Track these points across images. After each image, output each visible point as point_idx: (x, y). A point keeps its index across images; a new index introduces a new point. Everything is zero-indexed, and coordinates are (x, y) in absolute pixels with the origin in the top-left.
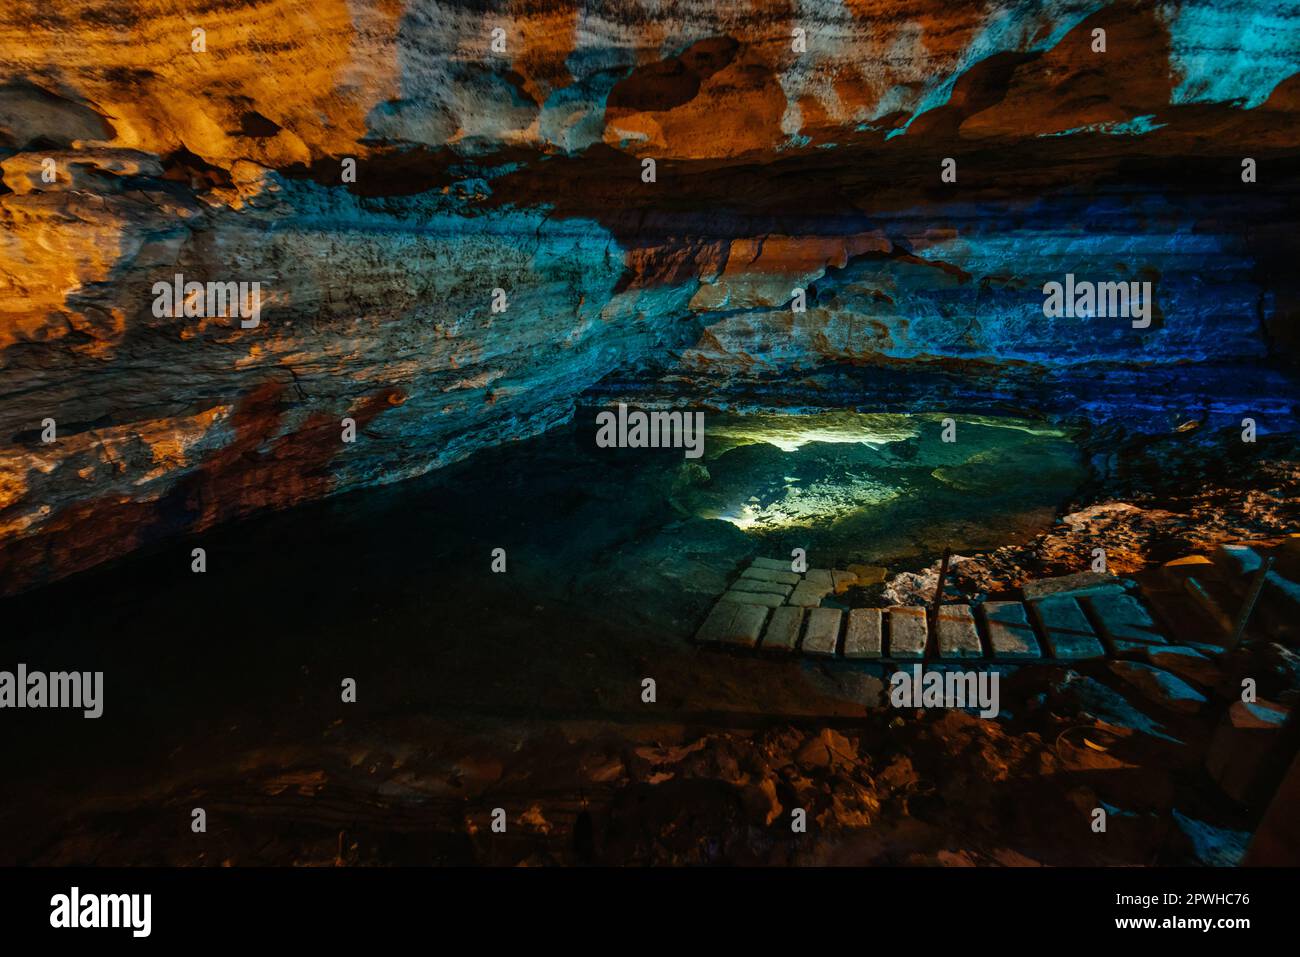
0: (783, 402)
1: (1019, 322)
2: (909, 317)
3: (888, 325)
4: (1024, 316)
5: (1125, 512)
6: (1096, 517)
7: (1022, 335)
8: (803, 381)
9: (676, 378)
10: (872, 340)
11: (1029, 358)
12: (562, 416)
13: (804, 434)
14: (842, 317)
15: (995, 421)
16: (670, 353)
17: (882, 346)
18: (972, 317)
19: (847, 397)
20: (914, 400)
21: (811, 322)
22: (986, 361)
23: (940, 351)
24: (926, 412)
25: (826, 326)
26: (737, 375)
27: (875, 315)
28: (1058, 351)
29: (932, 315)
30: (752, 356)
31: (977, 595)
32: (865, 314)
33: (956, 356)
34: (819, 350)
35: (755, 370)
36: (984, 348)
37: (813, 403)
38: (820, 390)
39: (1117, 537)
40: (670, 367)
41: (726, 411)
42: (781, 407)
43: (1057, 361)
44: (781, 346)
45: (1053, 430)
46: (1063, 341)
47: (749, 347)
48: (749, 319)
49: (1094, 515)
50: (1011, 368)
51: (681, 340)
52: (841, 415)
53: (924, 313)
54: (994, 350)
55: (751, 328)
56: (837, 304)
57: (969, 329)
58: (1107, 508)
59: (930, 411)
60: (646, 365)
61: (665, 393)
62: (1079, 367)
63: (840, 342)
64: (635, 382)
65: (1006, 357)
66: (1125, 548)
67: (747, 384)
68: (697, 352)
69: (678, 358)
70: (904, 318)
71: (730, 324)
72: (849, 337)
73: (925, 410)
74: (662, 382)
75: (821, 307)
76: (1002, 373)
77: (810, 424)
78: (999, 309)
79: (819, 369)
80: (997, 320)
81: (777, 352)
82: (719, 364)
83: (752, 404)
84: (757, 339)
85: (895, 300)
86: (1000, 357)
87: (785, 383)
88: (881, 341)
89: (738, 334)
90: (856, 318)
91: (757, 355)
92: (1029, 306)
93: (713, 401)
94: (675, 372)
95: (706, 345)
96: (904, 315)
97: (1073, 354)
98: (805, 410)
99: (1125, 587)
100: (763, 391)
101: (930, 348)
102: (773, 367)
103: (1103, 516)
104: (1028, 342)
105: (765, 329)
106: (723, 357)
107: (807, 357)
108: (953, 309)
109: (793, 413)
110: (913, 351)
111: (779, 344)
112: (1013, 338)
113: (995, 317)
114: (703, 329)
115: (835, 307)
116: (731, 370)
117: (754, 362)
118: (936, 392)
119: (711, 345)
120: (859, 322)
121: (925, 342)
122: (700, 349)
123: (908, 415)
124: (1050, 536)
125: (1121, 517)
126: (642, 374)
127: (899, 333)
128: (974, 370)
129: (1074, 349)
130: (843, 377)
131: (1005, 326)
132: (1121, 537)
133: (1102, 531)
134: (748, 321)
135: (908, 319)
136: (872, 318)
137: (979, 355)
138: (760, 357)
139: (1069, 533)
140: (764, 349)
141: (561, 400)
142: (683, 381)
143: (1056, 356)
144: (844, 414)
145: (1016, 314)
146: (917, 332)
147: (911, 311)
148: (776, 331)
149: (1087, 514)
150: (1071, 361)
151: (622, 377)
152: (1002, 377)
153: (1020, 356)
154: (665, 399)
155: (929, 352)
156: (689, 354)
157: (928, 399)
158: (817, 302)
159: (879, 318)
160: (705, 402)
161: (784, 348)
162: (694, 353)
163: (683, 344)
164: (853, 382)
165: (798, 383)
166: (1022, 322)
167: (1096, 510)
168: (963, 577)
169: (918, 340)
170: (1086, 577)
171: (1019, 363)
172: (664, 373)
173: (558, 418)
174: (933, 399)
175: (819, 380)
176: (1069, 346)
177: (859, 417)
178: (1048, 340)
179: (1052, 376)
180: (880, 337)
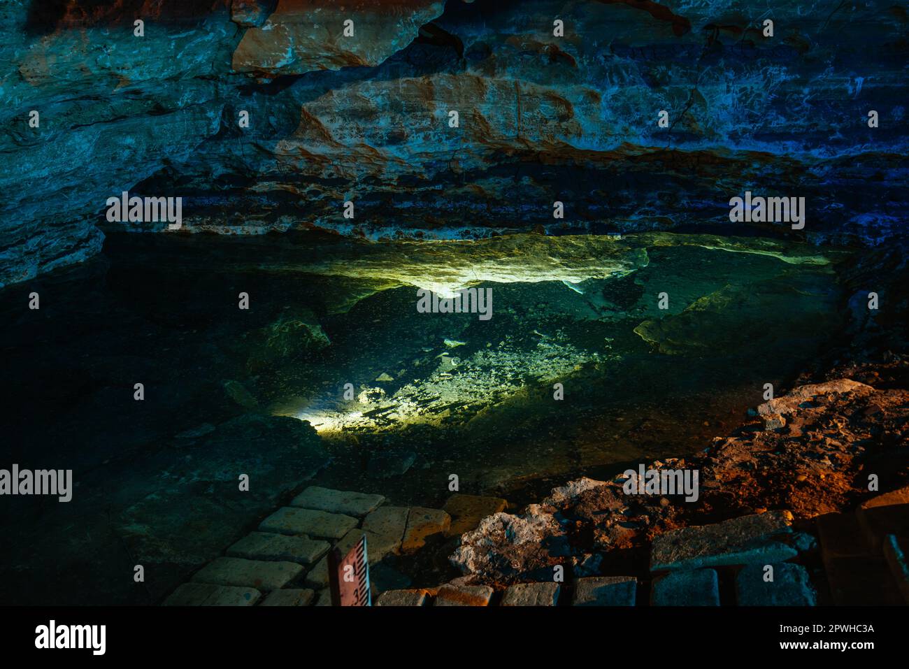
0: (435, 222)
1: (759, 95)
2: (598, 86)
3: (571, 99)
4: (766, 86)
5: (848, 394)
6: (806, 405)
7: (764, 115)
8: (466, 189)
9: (275, 186)
10: (552, 123)
11: (774, 149)
12: (69, 251)
13: (464, 271)
14: (502, 86)
15: (738, 244)
16: (256, 145)
17: (567, 132)
18: (693, 87)
19: (530, 211)
20: (627, 214)
21: (460, 95)
22: (716, 153)
23: (649, 139)
24: (645, 231)
25: (483, 101)
26: (366, 181)
27: (548, 83)
28: (818, 139)
29: (633, 83)
30: (377, 149)
31: (588, 556)
32: (537, 82)
33: (672, 147)
34: (482, 141)
35: (390, 172)
36: (711, 134)
37: (479, 221)
38: (493, 201)
39: (823, 442)
40: (262, 169)
41: (350, 237)
42: (431, 229)
43: (815, 153)
44: (422, 135)
45: (814, 255)
46: (822, 124)
47: (373, 136)
48: (367, 90)
49: (803, 400)
50: (756, 166)
51: (270, 125)
52: (521, 238)
53: (622, 79)
54: (725, 138)
55: (372, 104)
56: (493, 67)
57: (689, 105)
58: (823, 389)
59: (651, 230)
60: (226, 166)
61: (259, 210)
62: (848, 162)
63: (507, 126)
64: (210, 193)
65: (742, 148)
66: (828, 462)
67: (384, 194)
68: (295, 144)
69: (271, 155)
70: (592, 88)
71: (339, 98)
72: (519, 120)
73: (642, 229)
74: (254, 193)
75: (470, 71)
76: (744, 172)
77: (472, 254)
78: (731, 75)
79: (490, 169)
80: (728, 91)
81: (416, 144)
82: (336, 163)
83: (388, 224)
84: (384, 123)
85: (577, 59)
86: (733, 147)
87: (440, 192)
88: (564, 124)
89: (354, 114)
90: (525, 89)
91: (385, 148)
92: (772, 70)
93: (330, 221)
94: (272, 177)
95: (308, 134)
96: (590, 83)
97: (837, 143)
98: (467, 232)
99: (797, 548)
100: (407, 204)
101: (635, 135)
102: (417, 166)
103: (814, 403)
104: (773, 125)
105: (395, 107)
106: (336, 152)
107: (467, 150)
108: (664, 74)
109: (449, 237)
110: (611, 140)
111: (418, 131)
112: (752, 118)
113: (724, 87)
114: (299, 108)
115: (490, 71)
116: (355, 173)
117: (385, 159)
118: (658, 202)
119: (315, 132)
120: (529, 94)
121: (626, 125)
122: (301, 140)
123: (618, 237)
124: (731, 440)
125: (841, 403)
126: (221, 179)
127: (587, 112)
128: (708, 169)
129: (838, 135)
130: (526, 181)
131: (740, 100)
132: (829, 440)
133: (806, 429)
134: (366, 94)
135: (598, 90)
136: (546, 88)
137: (705, 145)
138: (391, 151)
139: (758, 434)
140: (396, 139)
141: (62, 224)
142: (286, 191)
143: (814, 147)
144: (527, 236)
145: (753, 83)
146: (614, 110)
147: (602, 76)
148: (412, 110)
149: (794, 400)
150: (834, 153)
151: (190, 186)
152: (746, 178)
153: (762, 146)
154: (257, 219)
155: (634, 141)
156: (284, 147)
157: (646, 213)
158: (465, 64)
159: (557, 89)
160: (317, 223)
161: (426, 138)
162: (292, 146)
163: (275, 132)
164: (541, 189)
165: (460, 191)
166: (764, 95)
167: (807, 393)
168: (583, 520)
169: (616, 123)
170: (746, 527)
171: (765, 157)
172: (254, 179)
173: (63, 254)
174: (654, 212)
175: (491, 186)
176: (832, 131)
177: (549, 242)
178: (801, 122)
179: (812, 176)
180: (563, 118)
